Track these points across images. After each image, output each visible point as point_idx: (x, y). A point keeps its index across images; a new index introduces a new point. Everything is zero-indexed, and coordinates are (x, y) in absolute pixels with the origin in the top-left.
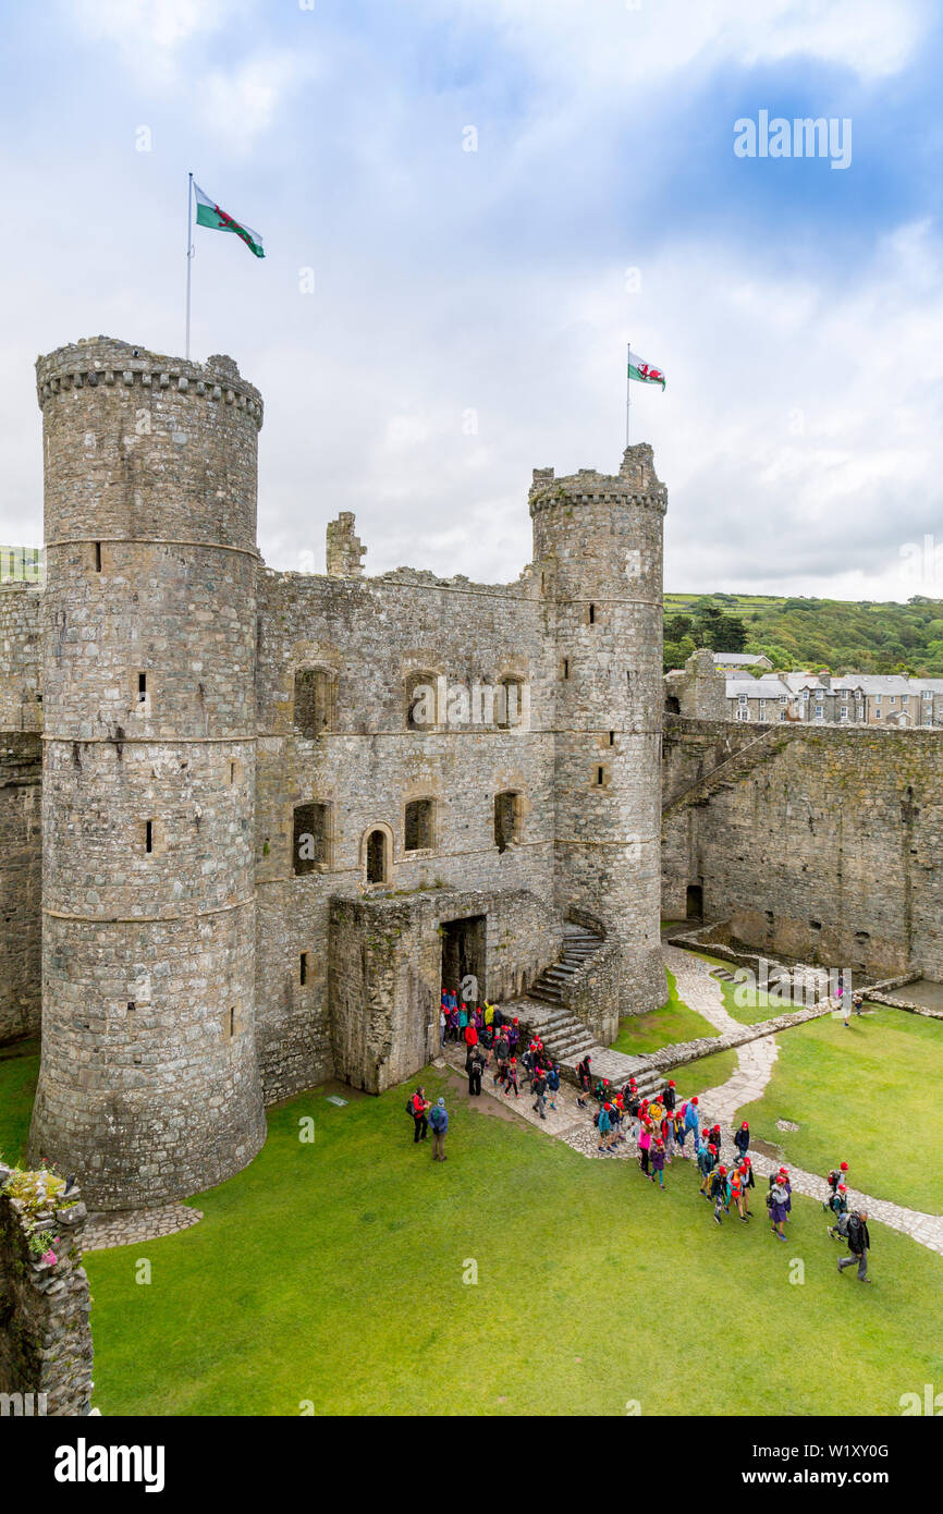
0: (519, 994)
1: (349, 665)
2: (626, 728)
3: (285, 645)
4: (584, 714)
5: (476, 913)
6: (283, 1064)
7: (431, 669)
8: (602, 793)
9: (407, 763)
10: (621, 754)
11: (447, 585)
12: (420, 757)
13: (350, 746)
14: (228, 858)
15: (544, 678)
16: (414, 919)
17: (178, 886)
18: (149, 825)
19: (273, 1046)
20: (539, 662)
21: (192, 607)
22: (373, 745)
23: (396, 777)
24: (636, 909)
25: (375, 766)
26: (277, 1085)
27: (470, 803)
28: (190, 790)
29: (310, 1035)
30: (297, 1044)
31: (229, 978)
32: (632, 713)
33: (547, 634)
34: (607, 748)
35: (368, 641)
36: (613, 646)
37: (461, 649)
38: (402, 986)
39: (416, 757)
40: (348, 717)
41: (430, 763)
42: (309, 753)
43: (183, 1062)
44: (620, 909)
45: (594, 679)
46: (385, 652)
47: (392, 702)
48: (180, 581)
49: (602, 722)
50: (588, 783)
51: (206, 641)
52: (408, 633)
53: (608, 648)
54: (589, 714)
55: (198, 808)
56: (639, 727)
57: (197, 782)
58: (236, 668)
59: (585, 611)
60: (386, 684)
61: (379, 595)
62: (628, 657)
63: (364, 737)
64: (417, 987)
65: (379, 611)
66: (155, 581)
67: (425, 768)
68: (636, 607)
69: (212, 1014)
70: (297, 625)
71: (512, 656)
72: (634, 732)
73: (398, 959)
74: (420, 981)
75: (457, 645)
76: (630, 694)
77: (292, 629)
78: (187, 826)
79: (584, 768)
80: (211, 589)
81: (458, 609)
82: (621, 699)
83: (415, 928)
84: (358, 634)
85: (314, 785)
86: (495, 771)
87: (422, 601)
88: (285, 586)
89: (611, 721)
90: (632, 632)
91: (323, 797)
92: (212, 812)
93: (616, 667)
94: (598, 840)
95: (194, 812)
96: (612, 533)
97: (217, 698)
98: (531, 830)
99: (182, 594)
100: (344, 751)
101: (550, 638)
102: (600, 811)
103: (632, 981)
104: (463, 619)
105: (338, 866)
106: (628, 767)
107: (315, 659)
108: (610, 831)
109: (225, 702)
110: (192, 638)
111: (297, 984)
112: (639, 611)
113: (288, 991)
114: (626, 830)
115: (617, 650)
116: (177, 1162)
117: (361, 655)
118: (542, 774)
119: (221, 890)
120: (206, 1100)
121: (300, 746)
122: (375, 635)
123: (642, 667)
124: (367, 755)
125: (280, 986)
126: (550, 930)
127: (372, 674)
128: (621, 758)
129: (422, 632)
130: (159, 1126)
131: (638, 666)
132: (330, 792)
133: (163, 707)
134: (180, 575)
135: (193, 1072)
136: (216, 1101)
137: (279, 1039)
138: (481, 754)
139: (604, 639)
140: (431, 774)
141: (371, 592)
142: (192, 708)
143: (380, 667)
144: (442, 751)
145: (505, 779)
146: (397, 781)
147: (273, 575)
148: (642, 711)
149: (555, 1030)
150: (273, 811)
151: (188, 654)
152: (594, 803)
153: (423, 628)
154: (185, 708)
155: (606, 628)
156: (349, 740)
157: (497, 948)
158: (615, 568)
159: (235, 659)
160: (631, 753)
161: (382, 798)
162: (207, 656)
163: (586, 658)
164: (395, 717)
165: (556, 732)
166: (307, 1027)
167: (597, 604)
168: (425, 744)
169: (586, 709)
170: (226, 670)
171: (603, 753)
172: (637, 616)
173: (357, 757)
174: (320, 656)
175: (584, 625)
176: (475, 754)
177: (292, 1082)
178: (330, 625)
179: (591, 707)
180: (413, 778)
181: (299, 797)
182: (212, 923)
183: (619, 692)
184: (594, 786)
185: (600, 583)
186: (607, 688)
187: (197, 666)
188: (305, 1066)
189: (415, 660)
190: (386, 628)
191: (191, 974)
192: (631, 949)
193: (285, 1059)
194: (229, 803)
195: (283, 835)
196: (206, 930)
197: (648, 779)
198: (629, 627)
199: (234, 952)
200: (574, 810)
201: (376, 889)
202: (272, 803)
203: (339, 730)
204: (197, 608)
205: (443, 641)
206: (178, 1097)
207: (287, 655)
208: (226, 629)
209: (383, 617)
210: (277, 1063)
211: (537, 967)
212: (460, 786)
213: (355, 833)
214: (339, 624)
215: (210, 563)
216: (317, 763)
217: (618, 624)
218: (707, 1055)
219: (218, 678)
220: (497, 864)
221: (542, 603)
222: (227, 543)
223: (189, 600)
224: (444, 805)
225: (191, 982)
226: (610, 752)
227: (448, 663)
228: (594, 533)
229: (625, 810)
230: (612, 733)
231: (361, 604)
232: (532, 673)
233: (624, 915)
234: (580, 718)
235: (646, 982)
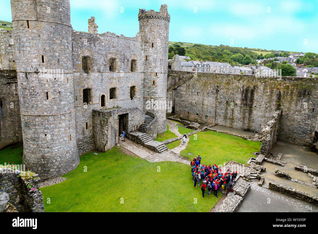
0: (136, 130)
1: (95, 55)
2: (160, 72)
3: (79, 50)
4: (150, 69)
5: (126, 113)
6: (83, 146)
7: (115, 57)
8: (154, 86)
9: (110, 79)
10: (158, 78)
11: (119, 37)
12: (113, 78)
13: (96, 75)
14: (68, 101)
15: (141, 60)
16: (112, 114)
17: (55, 108)
18: (47, 93)
19: (80, 143)
20: (140, 56)
21: (55, 39)
22: (102, 75)
23: (107, 82)
24: (161, 111)
25: (102, 80)
26: (82, 151)
27: (125, 89)
28: (57, 85)
29: (89, 140)
30: (86, 142)
31: (69, 128)
32: (161, 69)
33: (142, 50)
34: (155, 76)
35: (100, 50)
36: (157, 53)
37: (122, 53)
38: (110, 129)
39: (112, 78)
40: (95, 68)
41: (115, 79)
42: (86, 76)
43: (60, 147)
44: (157, 112)
45: (153, 61)
46: (104, 53)
47: (106, 65)
48: (51, 32)
49: (154, 70)
50: (151, 84)
51: (59, 48)
52: (110, 48)
53: (156, 54)
54: (152, 69)
55: (59, 89)
56: (162, 72)
57: (59, 83)
58: (67, 55)
59: (151, 44)
60: (104, 60)
61: (102, 38)
62: (160, 56)
63: (99, 73)
64: (113, 129)
65: (102, 42)
66: (44, 32)
67: (114, 81)
68: (163, 44)
69: (66, 136)
70: (82, 45)
71: (134, 55)
72: (161, 73)
73: (109, 123)
74: (114, 128)
75: (121, 52)
76: (161, 64)
77: (81, 46)
78: (57, 93)
79: (150, 81)
80: (59, 35)
81: (121, 43)
82: (159, 65)
83: (112, 116)
84: (97, 48)
85: (87, 84)
86: (130, 81)
87: (113, 40)
88: (78, 35)
89: (156, 70)
90: (161, 50)
91: (90, 87)
92: (63, 90)
93: (158, 58)
94: (153, 97)
95: (58, 90)
96: (158, 26)
97: (63, 63)
98: (138, 94)
99: (52, 36)
100: (95, 76)
101: (143, 51)
102: (154, 90)
103: (160, 127)
104: (123, 45)
105: (94, 103)
106: (160, 81)
107: (87, 54)
108: (156, 95)
109: (65, 64)
110: (55, 47)
111: (85, 129)
112: (163, 45)
113: (83, 131)
114: (159, 95)
115: (158, 54)
116: (59, 168)
117: (98, 53)
118: (141, 82)
119: (66, 108)
120: (65, 155)
121: (84, 75)
122: (101, 48)
123: (164, 58)
124: (100, 77)
125: (81, 130)
126: (142, 116)
127: (101, 58)
128: (159, 79)
129: (113, 48)
130: (54, 161)
131: (163, 58)
132: (92, 86)
133: (49, 64)
134: (51, 31)
135: (62, 149)
136: (68, 155)
137: (81, 141)
138: (127, 77)
139: (155, 51)
140: (115, 82)
141: (100, 37)
142: (56, 65)
143: (103, 56)
144: (118, 76)
145: (132, 83)
146: (107, 83)
147: (75, 32)
148: (163, 68)
149: (144, 137)
150: (78, 90)
151: (55, 51)
152: (152, 89)
153: (113, 47)
154: (55, 65)
155: (156, 49)
156: (96, 74)
157: (131, 120)
158: (158, 35)
159: (67, 53)
160: (161, 78)
161: (104, 87)
162: (60, 52)
163: (151, 56)
164: (107, 68)
165: (144, 73)
166: (88, 138)
167: (154, 43)
168: (114, 75)
169: (151, 68)
170: (65, 56)
171: (154, 78)
172: (163, 46)
173: (98, 78)
174: (88, 53)
175: (151, 48)
176: (126, 77)
177: (85, 150)
178: (90, 45)
179: (152, 67)
180: (111, 83)
181: (84, 87)
182: (64, 116)
183: (158, 64)
184: (152, 85)
185: (155, 38)
186: (156, 63)
187: (57, 54)
188: (88, 147)
189: (111, 55)
190: (104, 47)
191: (60, 128)
192: (160, 120)
193: (83, 145)
194: (67, 88)
195: (81, 96)
196: (63, 118)
197: (164, 83)
198: (161, 49)
199: (70, 122)
200: (148, 90)
201: (103, 108)
202: (78, 88)
203: (93, 71)
204: (56, 39)
205: (118, 50)
206: (59, 154)
207: (80, 52)
208: (64, 45)
209: (103, 44)
210: (82, 146)
211: (140, 124)
212: (122, 85)
213: (98, 95)
214: (92, 45)
215: (59, 28)
216: (88, 79)
217: (158, 48)
218: (175, 141)
219: (63, 58)
220: (131, 102)
221: (141, 42)
222: (63, 23)
223: (54, 37)
224: (118, 89)
225: (60, 129)
226: (156, 77)
227: (119, 56)
228: (153, 26)
229: (159, 90)
230: (157, 73)
231: (98, 40)
232: (139, 59)
233: (158, 113)
234: (149, 70)
235: (163, 127)
